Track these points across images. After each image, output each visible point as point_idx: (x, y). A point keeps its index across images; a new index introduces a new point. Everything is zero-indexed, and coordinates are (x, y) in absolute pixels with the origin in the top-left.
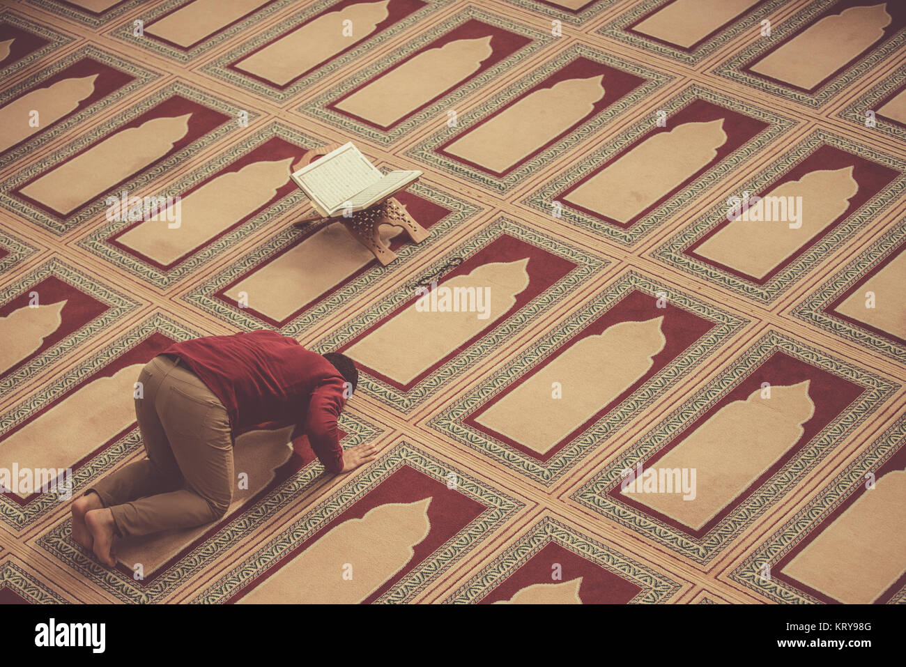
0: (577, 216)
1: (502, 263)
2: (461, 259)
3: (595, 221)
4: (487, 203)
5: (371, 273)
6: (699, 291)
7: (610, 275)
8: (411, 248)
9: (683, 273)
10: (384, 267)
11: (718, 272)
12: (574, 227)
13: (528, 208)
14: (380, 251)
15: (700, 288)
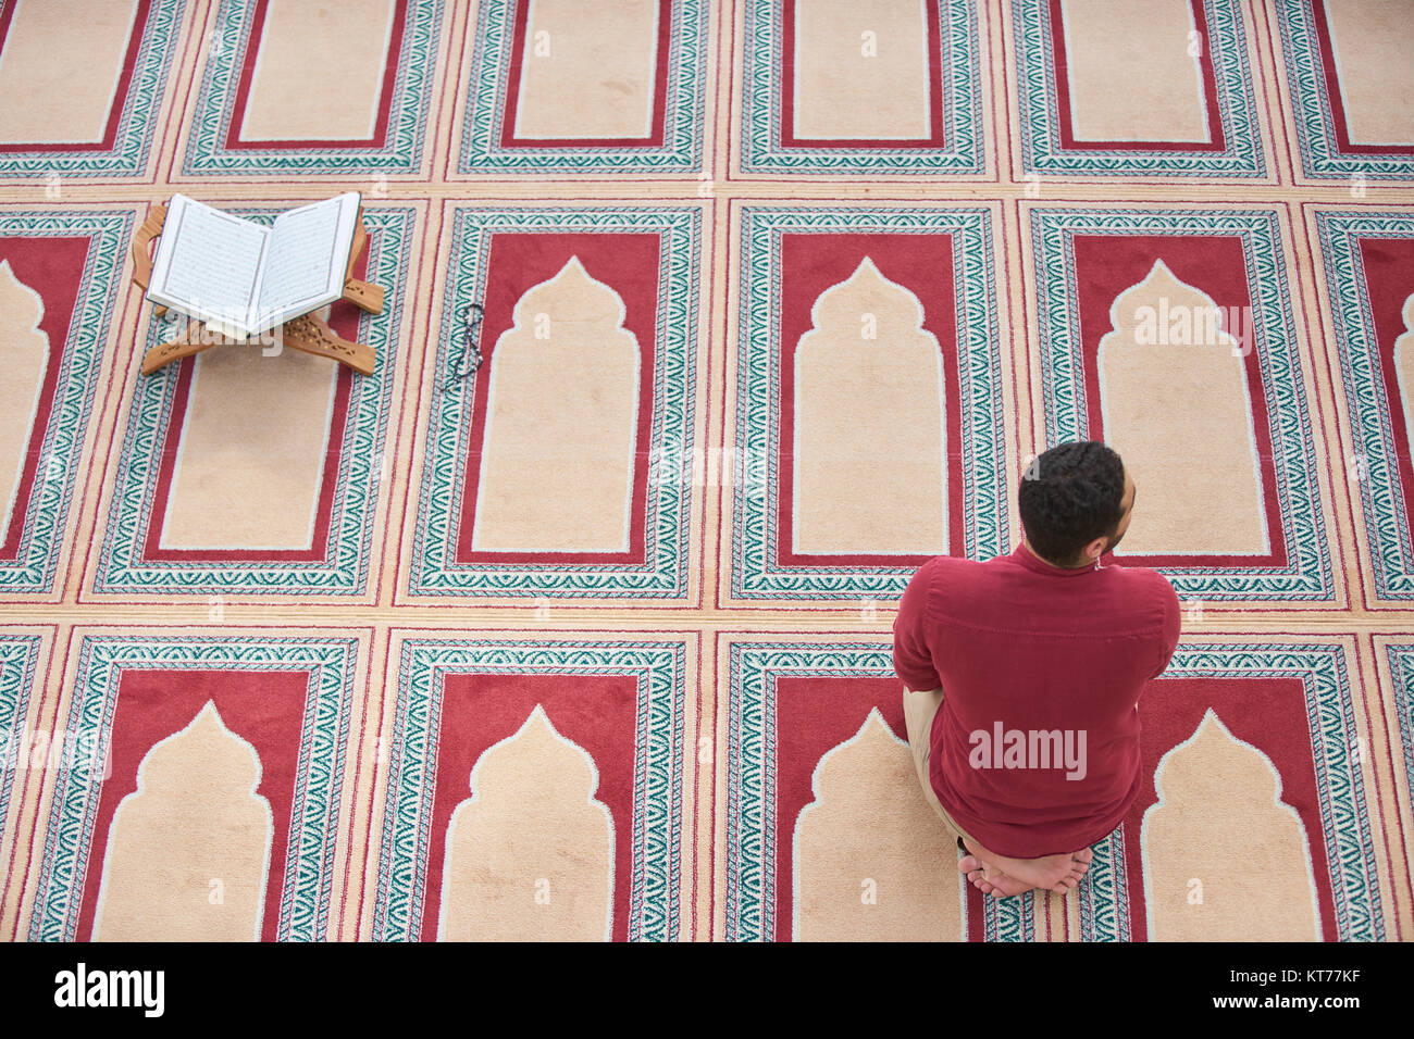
0: (567, 157)
1: (543, 284)
2: (474, 306)
3: (603, 153)
4: (409, 196)
5: (360, 392)
6: (870, 195)
7: (721, 229)
8: (375, 325)
9: (815, 178)
10: (370, 375)
11: (863, 154)
12: (582, 177)
13: (478, 177)
14: (348, 353)
15: (867, 190)
